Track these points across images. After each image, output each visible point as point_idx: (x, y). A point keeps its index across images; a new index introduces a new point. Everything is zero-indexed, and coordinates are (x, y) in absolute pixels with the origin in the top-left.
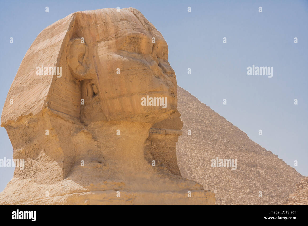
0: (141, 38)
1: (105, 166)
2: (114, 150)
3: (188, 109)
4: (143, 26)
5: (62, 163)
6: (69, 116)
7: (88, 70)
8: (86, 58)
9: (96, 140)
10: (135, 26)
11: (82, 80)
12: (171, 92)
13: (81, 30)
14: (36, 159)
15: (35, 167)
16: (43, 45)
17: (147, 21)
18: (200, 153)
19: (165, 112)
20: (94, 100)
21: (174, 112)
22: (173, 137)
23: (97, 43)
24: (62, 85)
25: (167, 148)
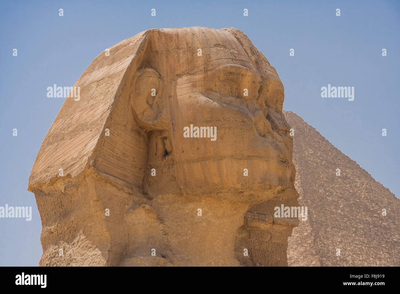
0: (242, 75)
1: (171, 262)
2: (189, 240)
3: (353, 190)
4: (249, 57)
5: (107, 252)
6: (125, 183)
7: (159, 117)
8: (159, 98)
9: (162, 223)
10: (235, 55)
11: (150, 130)
12: (281, 160)
13: (155, 57)
14: (71, 243)
15: (68, 255)
16: (98, 74)
17: (256, 49)
18: (368, 261)
19: (269, 189)
20: (165, 161)
21: (284, 190)
22: (285, 228)
23: (177, 77)
24: (118, 136)
25: (274, 245)
